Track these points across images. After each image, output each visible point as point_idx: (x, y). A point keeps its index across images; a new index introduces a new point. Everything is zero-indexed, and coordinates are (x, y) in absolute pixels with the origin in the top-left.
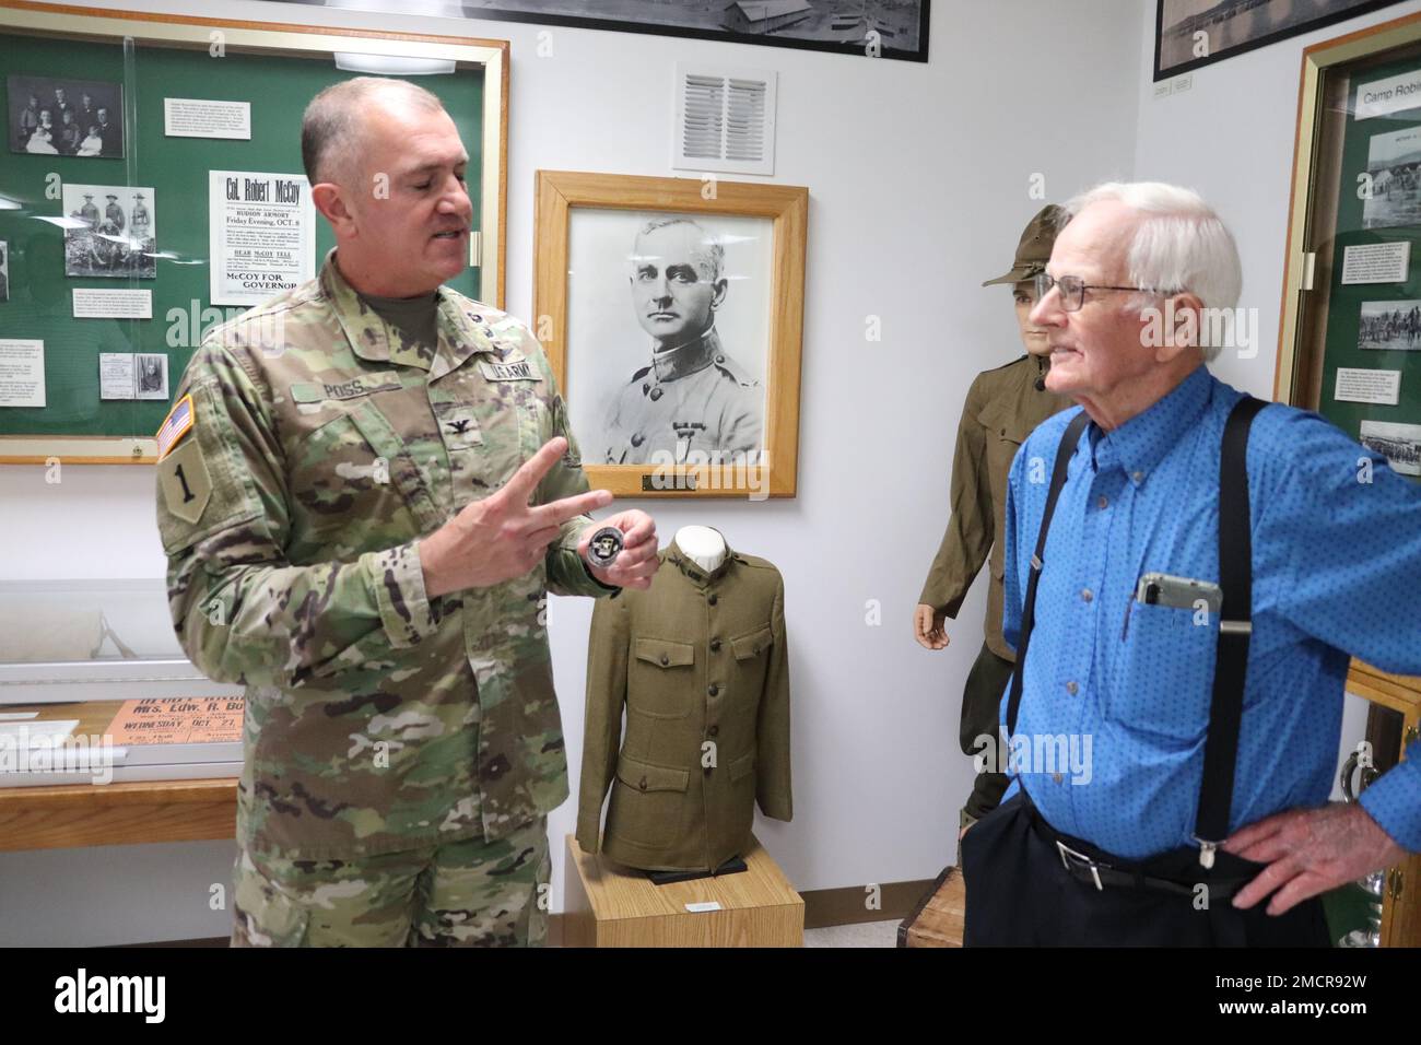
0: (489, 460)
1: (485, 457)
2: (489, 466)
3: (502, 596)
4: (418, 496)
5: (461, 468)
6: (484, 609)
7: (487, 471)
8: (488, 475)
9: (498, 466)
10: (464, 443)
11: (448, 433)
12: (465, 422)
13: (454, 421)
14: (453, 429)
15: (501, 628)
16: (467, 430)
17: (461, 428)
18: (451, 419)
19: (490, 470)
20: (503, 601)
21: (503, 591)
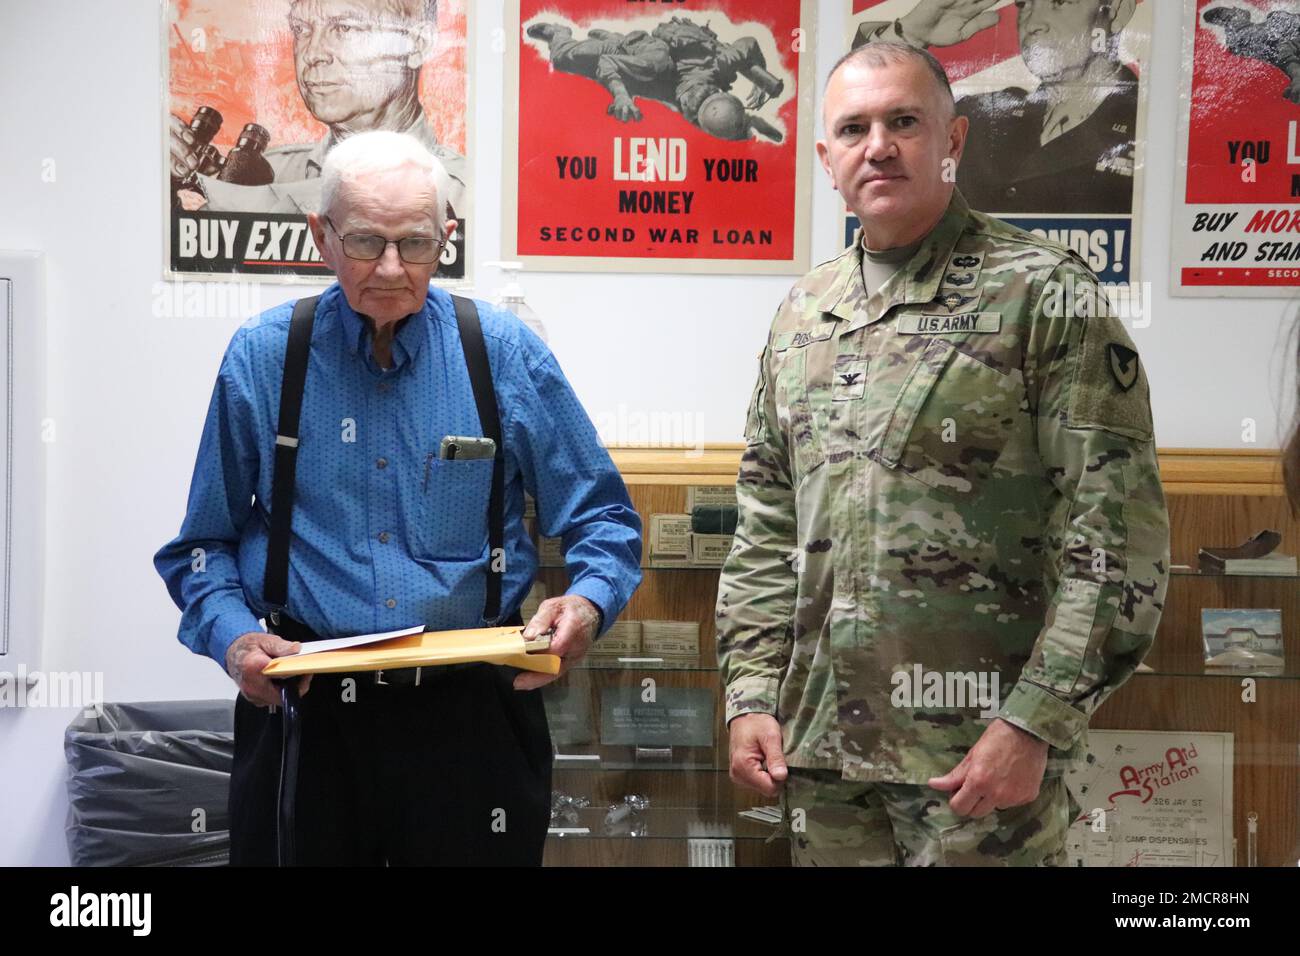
0: (862, 414)
1: (861, 411)
2: (862, 419)
3: (863, 544)
4: (804, 438)
5: (838, 419)
6: (844, 553)
7: (859, 424)
8: (861, 428)
9: (869, 420)
10: (847, 395)
11: (837, 385)
12: (857, 375)
13: (847, 374)
14: (844, 381)
15: (864, 576)
16: (855, 383)
17: (850, 381)
18: (847, 371)
19: (863, 423)
20: (864, 549)
21: (863, 540)
